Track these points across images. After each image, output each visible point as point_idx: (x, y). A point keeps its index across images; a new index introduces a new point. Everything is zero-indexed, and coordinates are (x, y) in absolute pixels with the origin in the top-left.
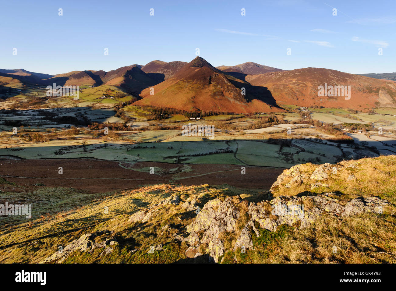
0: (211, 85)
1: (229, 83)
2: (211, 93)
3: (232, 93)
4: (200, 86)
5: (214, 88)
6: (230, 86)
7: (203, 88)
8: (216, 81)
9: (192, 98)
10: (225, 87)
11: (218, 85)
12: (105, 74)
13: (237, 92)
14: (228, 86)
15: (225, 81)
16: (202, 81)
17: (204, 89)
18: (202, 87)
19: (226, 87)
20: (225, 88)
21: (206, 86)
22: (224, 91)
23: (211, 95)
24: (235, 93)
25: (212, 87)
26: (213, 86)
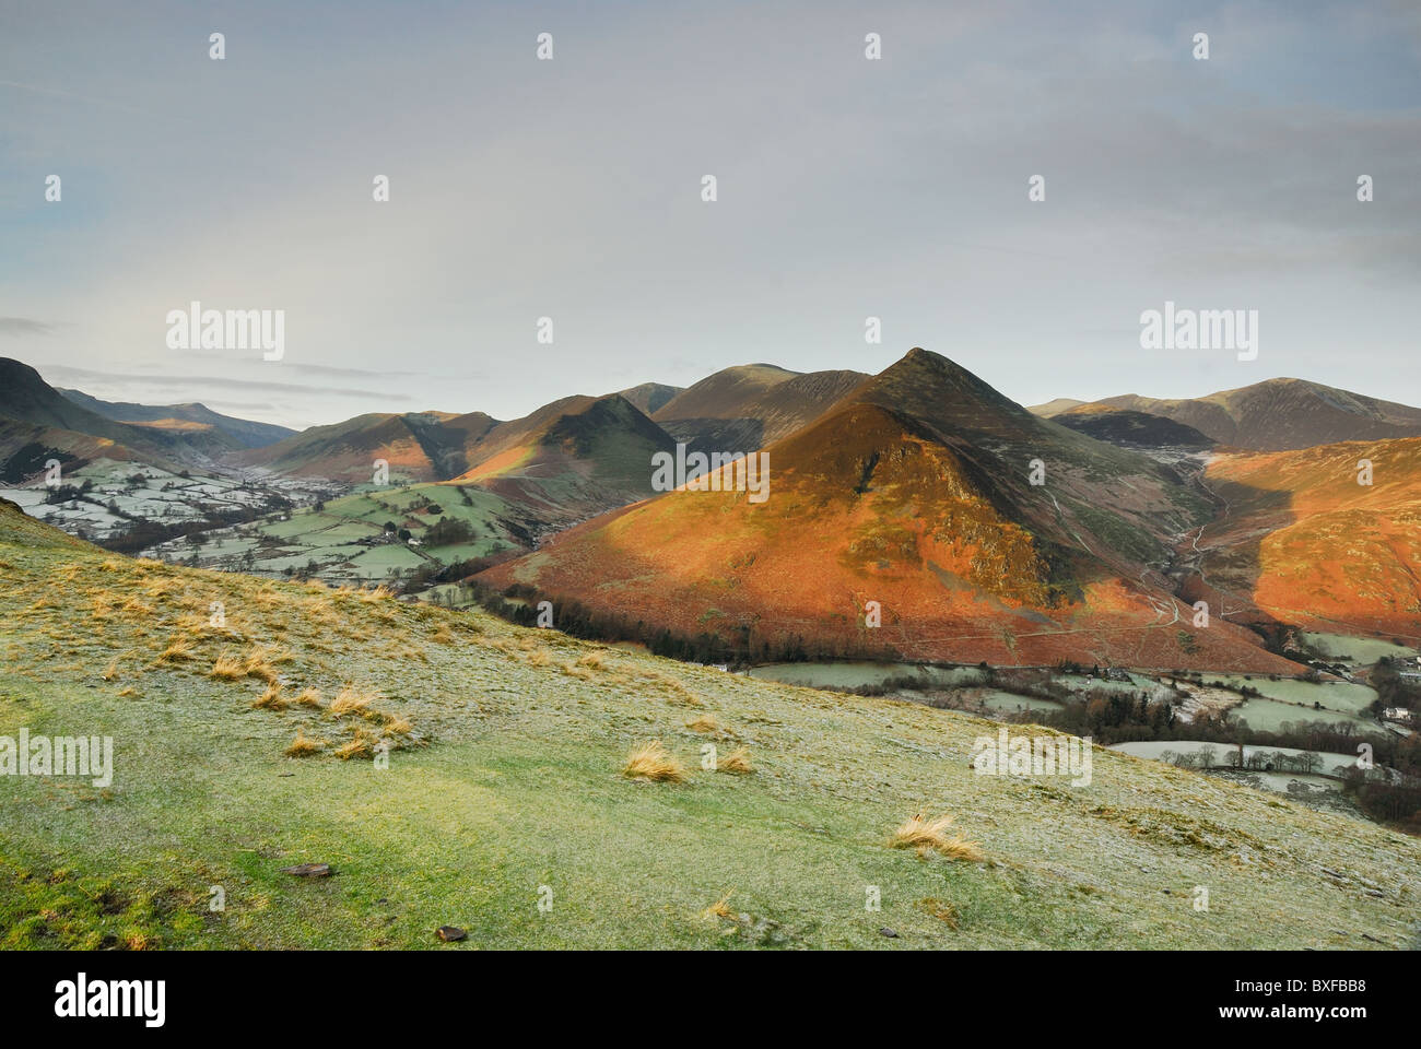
0: (867, 499)
1: (965, 490)
2: (846, 544)
3: (972, 550)
4: (802, 501)
5: (874, 517)
6: (967, 509)
7: (815, 516)
8: (900, 480)
9: (737, 563)
10: (938, 513)
11: (903, 503)
12: (487, 432)
13: (1001, 547)
14: (956, 510)
15: (947, 482)
16: (822, 477)
17: (820, 520)
18: (811, 510)
19: (943, 515)
20: (938, 520)
21: (836, 504)
22: (926, 533)
23: (845, 554)
24: (990, 549)
25: (865, 512)
26: (875, 505)
